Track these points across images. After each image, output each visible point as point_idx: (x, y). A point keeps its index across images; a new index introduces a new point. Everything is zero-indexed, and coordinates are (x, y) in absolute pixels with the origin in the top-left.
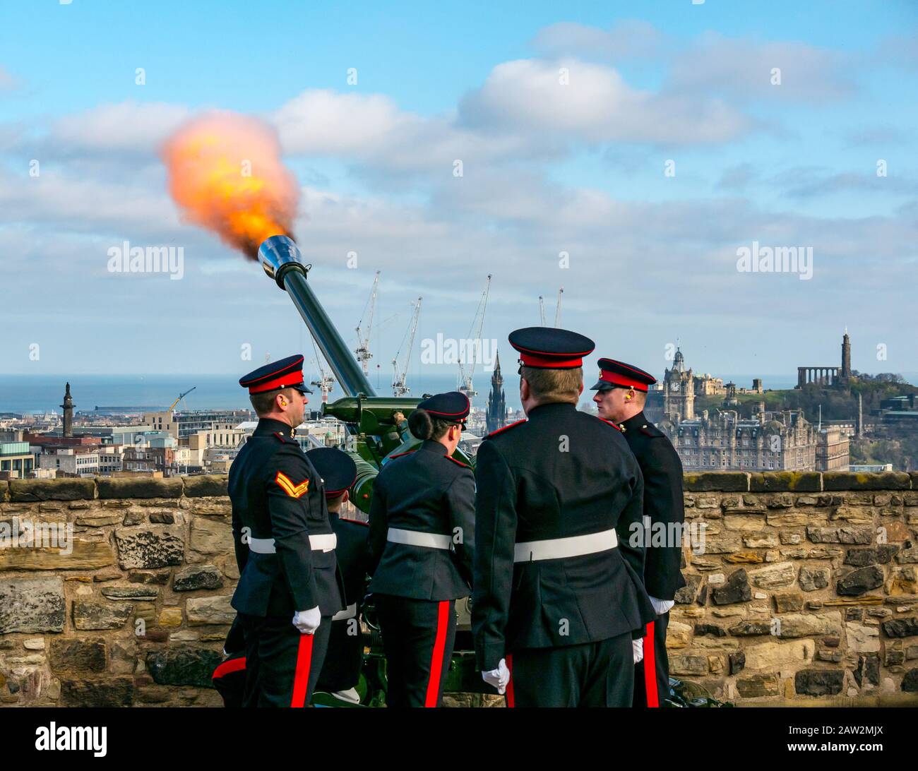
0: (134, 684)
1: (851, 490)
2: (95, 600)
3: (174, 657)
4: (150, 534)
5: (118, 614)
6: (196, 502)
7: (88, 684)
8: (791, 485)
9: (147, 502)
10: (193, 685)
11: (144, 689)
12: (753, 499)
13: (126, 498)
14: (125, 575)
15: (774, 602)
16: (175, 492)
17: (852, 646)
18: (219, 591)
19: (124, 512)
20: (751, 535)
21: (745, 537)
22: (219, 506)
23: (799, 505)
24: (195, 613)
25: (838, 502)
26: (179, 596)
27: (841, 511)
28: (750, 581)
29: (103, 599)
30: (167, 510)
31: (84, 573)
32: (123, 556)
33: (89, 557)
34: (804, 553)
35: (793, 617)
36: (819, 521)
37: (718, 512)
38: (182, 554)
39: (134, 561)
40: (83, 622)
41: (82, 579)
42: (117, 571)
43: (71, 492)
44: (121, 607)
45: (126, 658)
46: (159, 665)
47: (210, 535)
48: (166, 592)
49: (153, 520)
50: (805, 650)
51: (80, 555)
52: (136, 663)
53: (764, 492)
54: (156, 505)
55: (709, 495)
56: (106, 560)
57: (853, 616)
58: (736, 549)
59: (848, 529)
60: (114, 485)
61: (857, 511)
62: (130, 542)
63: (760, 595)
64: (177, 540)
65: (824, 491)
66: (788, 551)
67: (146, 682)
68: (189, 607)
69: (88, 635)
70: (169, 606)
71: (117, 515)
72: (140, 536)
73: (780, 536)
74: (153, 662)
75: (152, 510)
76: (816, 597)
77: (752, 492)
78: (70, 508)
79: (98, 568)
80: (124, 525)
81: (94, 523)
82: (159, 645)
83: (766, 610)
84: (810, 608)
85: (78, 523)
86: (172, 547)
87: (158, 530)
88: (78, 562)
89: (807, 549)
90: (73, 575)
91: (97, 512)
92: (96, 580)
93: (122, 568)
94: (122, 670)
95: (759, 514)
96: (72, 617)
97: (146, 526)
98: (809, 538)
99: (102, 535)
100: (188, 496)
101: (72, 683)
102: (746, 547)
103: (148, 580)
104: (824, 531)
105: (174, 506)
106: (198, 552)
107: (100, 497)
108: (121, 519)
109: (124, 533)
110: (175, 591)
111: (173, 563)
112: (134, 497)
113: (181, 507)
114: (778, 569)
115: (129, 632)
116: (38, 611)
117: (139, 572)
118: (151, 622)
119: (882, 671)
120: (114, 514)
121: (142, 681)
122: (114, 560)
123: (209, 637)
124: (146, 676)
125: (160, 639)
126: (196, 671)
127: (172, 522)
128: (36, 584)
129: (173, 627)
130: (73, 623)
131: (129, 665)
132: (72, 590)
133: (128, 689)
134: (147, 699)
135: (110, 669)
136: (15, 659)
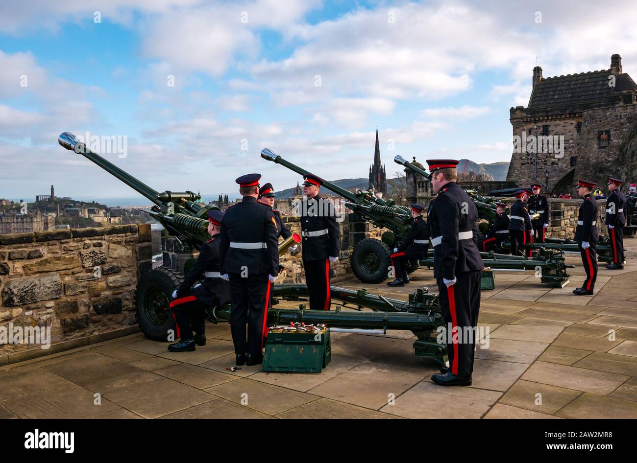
0: (89, 316)
1: (294, 222)
2: (74, 282)
3: (105, 302)
4: (94, 251)
5: (83, 287)
6: (110, 237)
7: (72, 319)
9: (92, 238)
10: (111, 313)
11: (94, 318)
13: (83, 237)
14: (84, 270)
16: (102, 233)
17: (295, 272)
18: (119, 273)
19: (83, 243)
22: (119, 238)
24: (111, 283)
26: (104, 277)
29: (77, 281)
30: (99, 241)
31: (67, 271)
32: (84, 262)
33: (71, 263)
38: (106, 259)
39: (88, 264)
40: (69, 292)
41: (67, 273)
42: (81, 269)
43: (61, 236)
44: (84, 284)
45: (85, 305)
46: (99, 307)
47: (115, 250)
48: (100, 275)
49: (95, 246)
51: (67, 263)
52: (89, 307)
54: (95, 239)
56: (77, 264)
57: (294, 262)
60: (79, 232)
61: (295, 228)
62: (87, 256)
64: (104, 253)
65: (289, 222)
67: (93, 315)
68: (109, 281)
69: (70, 297)
70: (101, 281)
71: (81, 245)
72: (90, 253)
74: (97, 306)
75: (94, 242)
78: (61, 243)
79: (73, 268)
80: (84, 248)
81: (72, 249)
82: (98, 298)
85: (65, 249)
86: (102, 256)
87: (97, 250)
88: (66, 266)
90: (63, 272)
91: (72, 244)
92: (73, 273)
93: (84, 267)
94: (83, 311)
96: (64, 291)
97: (92, 248)
99: (75, 254)
100: (107, 235)
101: (65, 320)
105: (102, 239)
106: (111, 258)
107: (74, 237)
108: (82, 246)
109: (84, 252)
110: (104, 275)
111: (103, 263)
112: (87, 237)
113: (105, 240)
115: (87, 294)
116: (51, 290)
117: (91, 268)
118: (95, 289)
119: (302, 278)
120: (79, 244)
121: (92, 315)
122: (80, 264)
123: (117, 292)
124: (94, 312)
125: (98, 295)
126: (112, 307)
127: (102, 246)
128: (49, 278)
129: (103, 290)
130: (65, 293)
131: (86, 308)
132: (63, 279)
133: (87, 319)
134: (94, 322)
135: (80, 311)
136: (41, 312)
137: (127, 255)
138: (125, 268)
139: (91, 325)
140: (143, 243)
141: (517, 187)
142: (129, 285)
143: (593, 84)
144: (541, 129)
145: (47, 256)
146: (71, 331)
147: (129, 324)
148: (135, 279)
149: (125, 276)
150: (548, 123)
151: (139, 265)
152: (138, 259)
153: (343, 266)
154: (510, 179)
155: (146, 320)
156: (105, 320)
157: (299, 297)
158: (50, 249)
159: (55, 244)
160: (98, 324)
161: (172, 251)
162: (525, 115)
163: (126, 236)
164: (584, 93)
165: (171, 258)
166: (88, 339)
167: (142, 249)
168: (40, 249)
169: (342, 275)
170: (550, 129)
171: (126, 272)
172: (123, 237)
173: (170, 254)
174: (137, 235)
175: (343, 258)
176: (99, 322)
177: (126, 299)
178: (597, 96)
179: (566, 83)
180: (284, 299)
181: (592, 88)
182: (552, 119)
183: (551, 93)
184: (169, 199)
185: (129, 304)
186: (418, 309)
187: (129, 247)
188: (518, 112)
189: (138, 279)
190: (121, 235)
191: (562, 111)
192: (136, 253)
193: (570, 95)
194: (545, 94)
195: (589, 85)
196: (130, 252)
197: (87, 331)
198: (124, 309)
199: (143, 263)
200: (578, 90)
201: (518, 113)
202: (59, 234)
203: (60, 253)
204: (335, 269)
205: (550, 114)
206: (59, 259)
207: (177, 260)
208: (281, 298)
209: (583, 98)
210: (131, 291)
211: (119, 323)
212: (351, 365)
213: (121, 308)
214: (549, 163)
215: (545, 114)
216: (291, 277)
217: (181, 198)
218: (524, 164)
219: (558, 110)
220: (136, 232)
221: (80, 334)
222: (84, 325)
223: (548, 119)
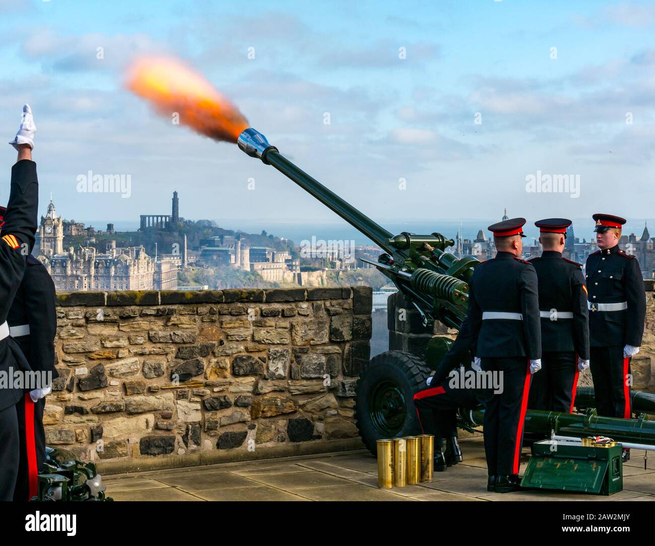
1: (181, 303)
8: (137, 301)
12: (109, 311)
15: (125, 387)
17: (181, 418)
20: (107, 338)
21: (103, 339)
23: (143, 315)
25: (171, 312)
27: (174, 319)
28: (107, 373)
34: (147, 351)
35: (138, 398)
36: (157, 327)
37: (82, 322)
50: (147, 422)
53: (117, 306)
55: (76, 308)
57: (182, 396)
58: (96, 348)
59: (179, 332)
61: (185, 319)
63: (114, 382)
65: (161, 304)
66: (135, 349)
73: (129, 339)
76: (155, 383)
77: (108, 306)
83: (119, 393)
84: (151, 391)
89: (149, 348)
95: (114, 322)
98: (151, 339)
102: (104, 347)
104: (161, 334)
114: (128, 363)
119: (203, 435)
204: (320, 420)
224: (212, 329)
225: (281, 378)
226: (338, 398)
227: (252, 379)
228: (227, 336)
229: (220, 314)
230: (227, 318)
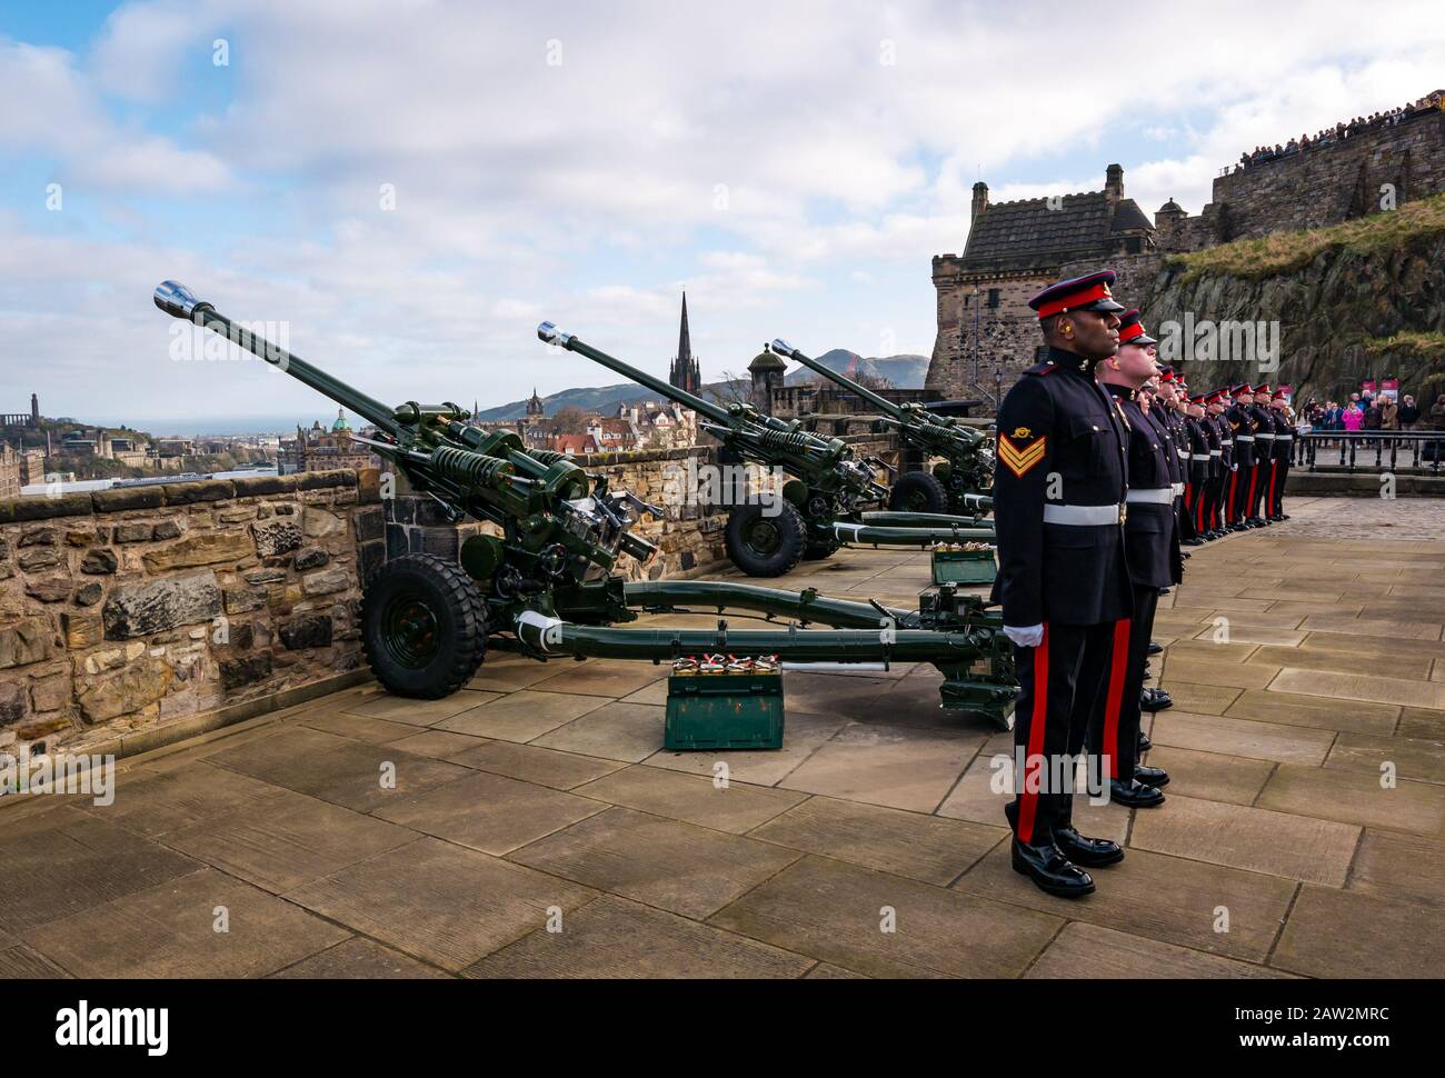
0: (273, 654)
1: (628, 462)
2: (241, 587)
3: (301, 626)
4: (278, 524)
5: (260, 596)
6: (306, 495)
7: (240, 661)
9: (272, 497)
10: (314, 646)
11: (280, 656)
13: (256, 495)
14: (261, 561)
16: (292, 487)
18: (325, 567)
19: (256, 507)
22: (323, 497)
24: (311, 586)
25: (623, 470)
26: (298, 575)
27: (625, 475)
29: (247, 585)
30: (287, 503)
31: (228, 564)
32: (260, 546)
33: (235, 549)
38: (300, 539)
39: (268, 549)
40: (233, 607)
41: (228, 569)
42: (255, 559)
43: (216, 493)
44: (261, 590)
45: (265, 632)
46: (291, 635)
47: (317, 521)
48: (289, 571)
49: (278, 513)
51: (227, 549)
52: (272, 636)
54: (279, 500)
56: (249, 551)
60: (249, 483)
61: (630, 475)
62: (265, 533)
64: (297, 527)
67: (281, 650)
68: (306, 583)
69: (237, 618)
70: (291, 584)
71: (251, 511)
72: (271, 527)
74: (287, 633)
75: (278, 504)
78: (215, 507)
79: (240, 559)
80: (258, 517)
81: (236, 519)
82: (287, 617)
85: (223, 519)
86: (293, 534)
87: (283, 521)
88: (226, 555)
90: (220, 567)
91: (236, 509)
92: (239, 569)
93: (259, 556)
94: (261, 644)
96: (225, 604)
97: (274, 518)
99: (242, 529)
100: (300, 490)
101: (228, 662)
103: (278, 564)
105: (291, 499)
106: (310, 536)
107: (238, 496)
108: (255, 514)
109: (260, 525)
110: (297, 570)
111: (295, 547)
112: (263, 494)
113: (297, 500)
115: (267, 610)
116: (199, 603)
117: (272, 558)
118: (280, 599)
120: (249, 510)
121: (278, 651)
122: (252, 550)
123: (322, 604)
124: (280, 645)
125: (286, 613)
126: (316, 635)
127: (292, 512)
128: (196, 579)
129: (296, 601)
130: (226, 609)
131: (267, 639)
132: (219, 581)
133: (269, 659)
134: (282, 665)
135: (255, 645)
136: (181, 650)
137: (339, 529)
138: (334, 556)
139: (275, 671)
140: (369, 507)
141: (943, 399)
142: (344, 590)
143: (1074, 217)
144: (986, 296)
145: (189, 534)
146: (240, 684)
147: (346, 667)
148: (354, 578)
149: (335, 573)
150: (999, 285)
151: (361, 550)
152: (360, 538)
153: (708, 546)
154: (931, 386)
155: (389, 659)
156: (301, 661)
157: (675, 607)
158: (195, 521)
159: (203, 511)
160: (289, 669)
161: (410, 522)
162: (958, 269)
163: (336, 493)
164: (1059, 233)
165: (408, 534)
166: (273, 699)
167: (365, 518)
168: (175, 519)
169: (708, 563)
170: (1001, 296)
171: (338, 565)
172: (330, 494)
173: (406, 528)
174: (355, 491)
175: (710, 530)
176: (290, 664)
177: (340, 619)
178: (1081, 239)
179: (1030, 214)
180: (645, 610)
181: (1074, 224)
182: (1005, 278)
183: (1003, 232)
184: (416, 418)
185: (344, 627)
186: (942, 622)
187: (342, 515)
188: (946, 264)
189: (360, 578)
190: (327, 490)
191: (1021, 265)
192: (355, 525)
193: (1035, 236)
194: (992, 232)
195: (1069, 218)
196: (343, 523)
197: (271, 683)
198: (335, 638)
199: (369, 546)
200: (1049, 227)
201: (948, 268)
202: (210, 489)
203: (214, 529)
205: (1001, 269)
206: (212, 540)
207: (424, 539)
208: (640, 608)
209: (1057, 241)
210: (348, 601)
211: (326, 666)
212: (829, 731)
213: (331, 636)
214: (998, 358)
215: (992, 269)
216: (624, 568)
217: (436, 416)
218: (956, 359)
219: (1016, 261)
220: (353, 484)
221: (256, 690)
222: (263, 671)
223: (998, 278)
224: (643, 483)
225: (676, 520)
226: (702, 533)
227: (661, 522)
228: (650, 488)
229: (647, 470)
230: (650, 474)
